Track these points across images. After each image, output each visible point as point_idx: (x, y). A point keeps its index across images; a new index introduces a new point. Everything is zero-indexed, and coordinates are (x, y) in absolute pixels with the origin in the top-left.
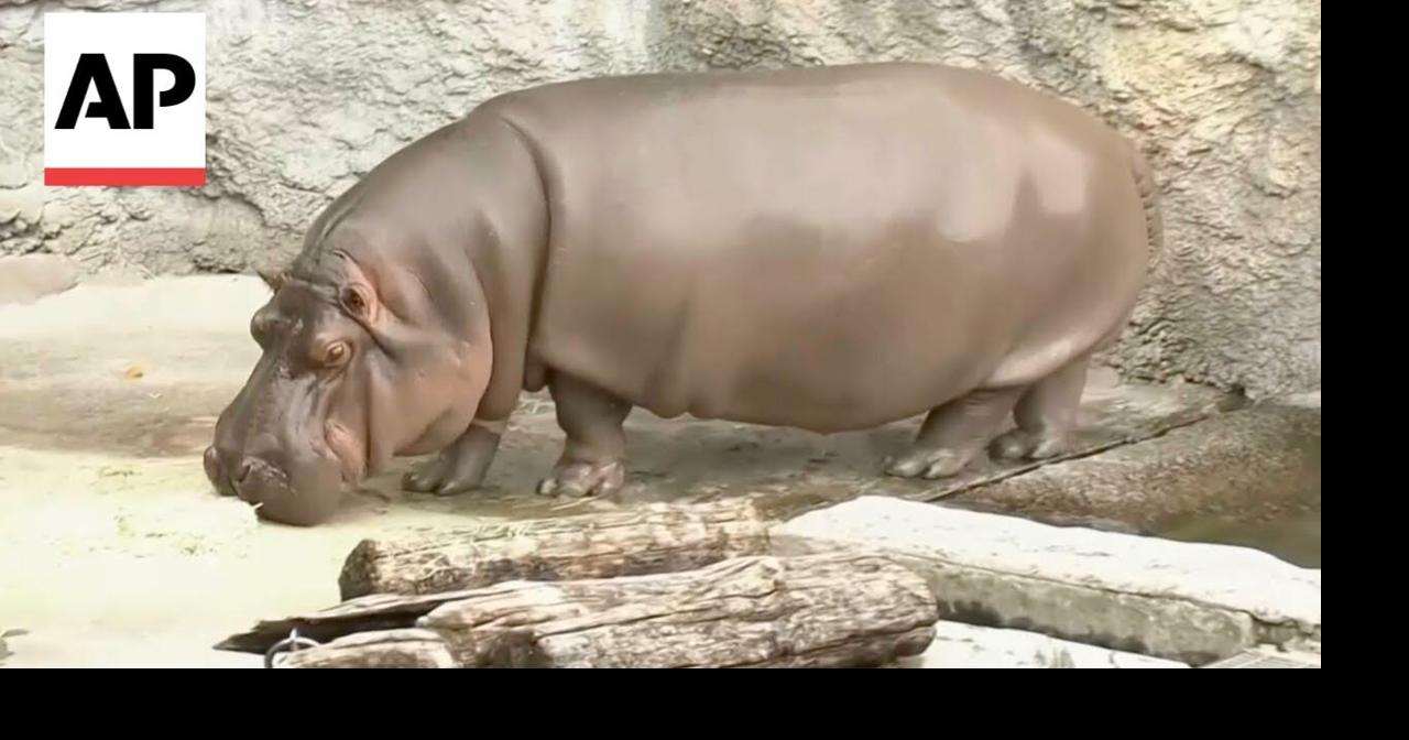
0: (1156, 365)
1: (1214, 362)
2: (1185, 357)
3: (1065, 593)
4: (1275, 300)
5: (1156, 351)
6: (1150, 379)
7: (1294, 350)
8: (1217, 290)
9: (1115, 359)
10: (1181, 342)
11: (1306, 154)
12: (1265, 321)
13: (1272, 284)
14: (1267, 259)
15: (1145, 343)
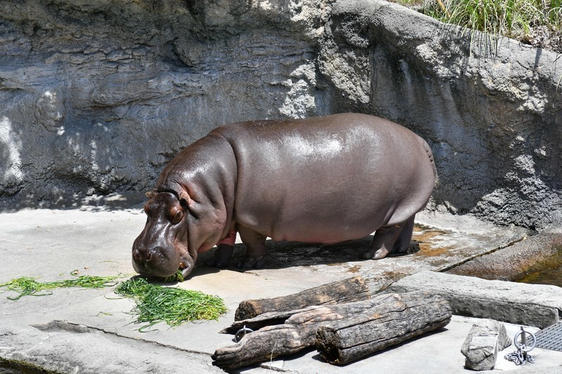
0: (505, 220)
1: (525, 218)
2: (515, 217)
3: (495, 304)
4: (544, 196)
5: (505, 215)
6: (504, 225)
7: (550, 213)
8: (525, 193)
9: (492, 218)
10: (514, 211)
11: (553, 145)
12: (541, 204)
13: (543, 191)
14: (540, 182)
15: (502, 212)
